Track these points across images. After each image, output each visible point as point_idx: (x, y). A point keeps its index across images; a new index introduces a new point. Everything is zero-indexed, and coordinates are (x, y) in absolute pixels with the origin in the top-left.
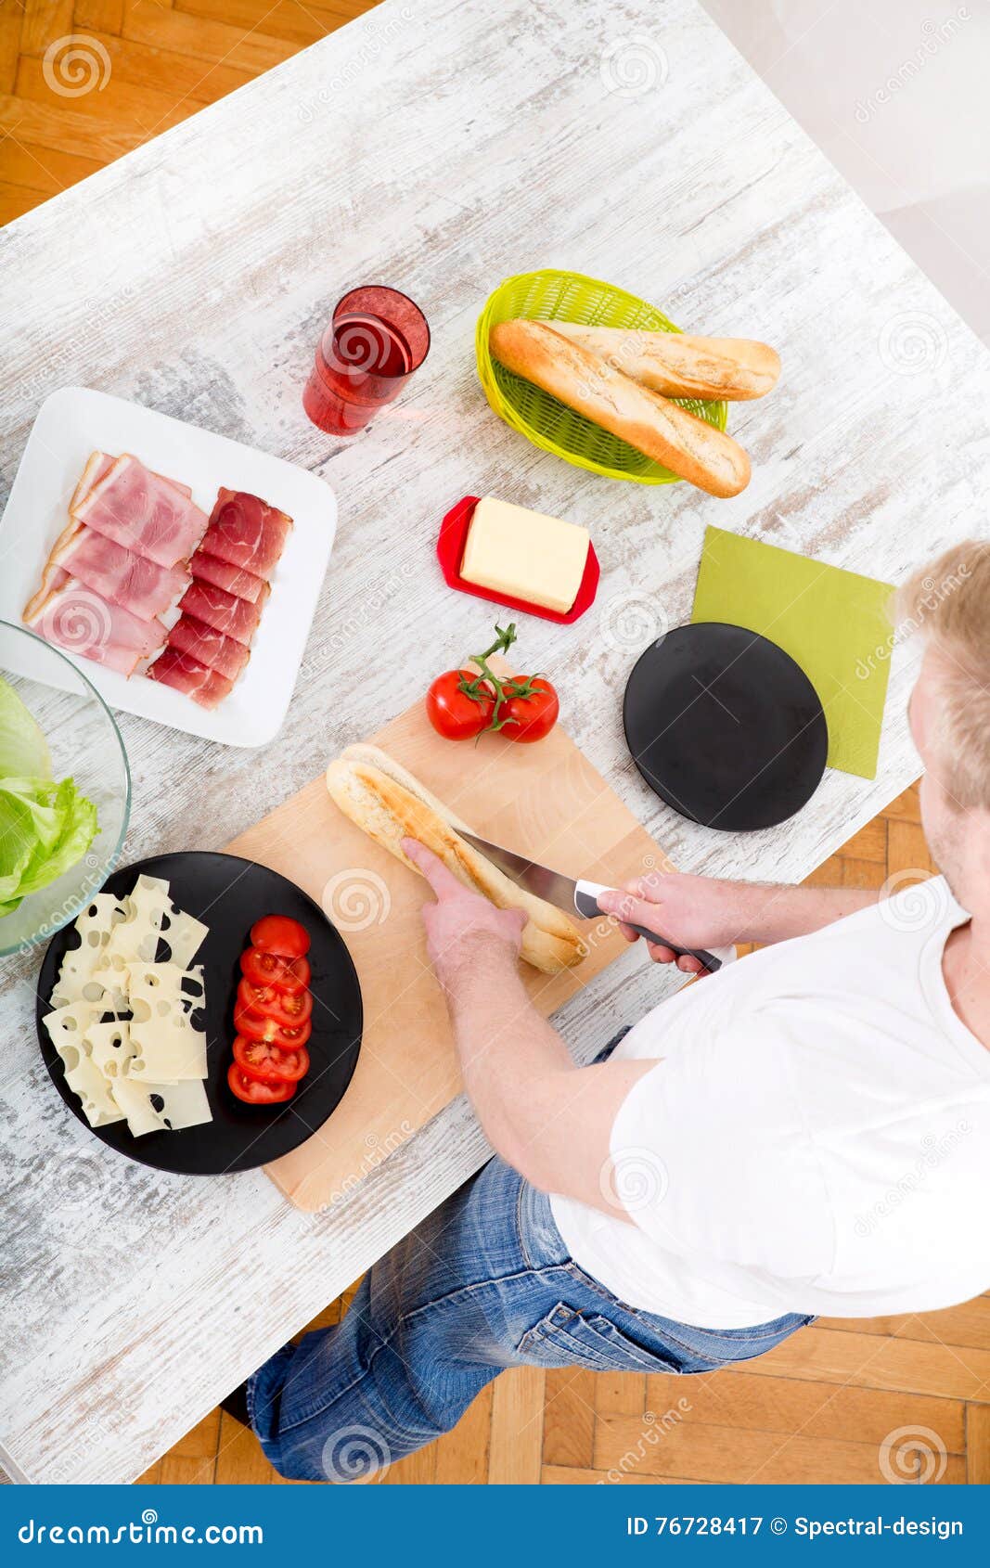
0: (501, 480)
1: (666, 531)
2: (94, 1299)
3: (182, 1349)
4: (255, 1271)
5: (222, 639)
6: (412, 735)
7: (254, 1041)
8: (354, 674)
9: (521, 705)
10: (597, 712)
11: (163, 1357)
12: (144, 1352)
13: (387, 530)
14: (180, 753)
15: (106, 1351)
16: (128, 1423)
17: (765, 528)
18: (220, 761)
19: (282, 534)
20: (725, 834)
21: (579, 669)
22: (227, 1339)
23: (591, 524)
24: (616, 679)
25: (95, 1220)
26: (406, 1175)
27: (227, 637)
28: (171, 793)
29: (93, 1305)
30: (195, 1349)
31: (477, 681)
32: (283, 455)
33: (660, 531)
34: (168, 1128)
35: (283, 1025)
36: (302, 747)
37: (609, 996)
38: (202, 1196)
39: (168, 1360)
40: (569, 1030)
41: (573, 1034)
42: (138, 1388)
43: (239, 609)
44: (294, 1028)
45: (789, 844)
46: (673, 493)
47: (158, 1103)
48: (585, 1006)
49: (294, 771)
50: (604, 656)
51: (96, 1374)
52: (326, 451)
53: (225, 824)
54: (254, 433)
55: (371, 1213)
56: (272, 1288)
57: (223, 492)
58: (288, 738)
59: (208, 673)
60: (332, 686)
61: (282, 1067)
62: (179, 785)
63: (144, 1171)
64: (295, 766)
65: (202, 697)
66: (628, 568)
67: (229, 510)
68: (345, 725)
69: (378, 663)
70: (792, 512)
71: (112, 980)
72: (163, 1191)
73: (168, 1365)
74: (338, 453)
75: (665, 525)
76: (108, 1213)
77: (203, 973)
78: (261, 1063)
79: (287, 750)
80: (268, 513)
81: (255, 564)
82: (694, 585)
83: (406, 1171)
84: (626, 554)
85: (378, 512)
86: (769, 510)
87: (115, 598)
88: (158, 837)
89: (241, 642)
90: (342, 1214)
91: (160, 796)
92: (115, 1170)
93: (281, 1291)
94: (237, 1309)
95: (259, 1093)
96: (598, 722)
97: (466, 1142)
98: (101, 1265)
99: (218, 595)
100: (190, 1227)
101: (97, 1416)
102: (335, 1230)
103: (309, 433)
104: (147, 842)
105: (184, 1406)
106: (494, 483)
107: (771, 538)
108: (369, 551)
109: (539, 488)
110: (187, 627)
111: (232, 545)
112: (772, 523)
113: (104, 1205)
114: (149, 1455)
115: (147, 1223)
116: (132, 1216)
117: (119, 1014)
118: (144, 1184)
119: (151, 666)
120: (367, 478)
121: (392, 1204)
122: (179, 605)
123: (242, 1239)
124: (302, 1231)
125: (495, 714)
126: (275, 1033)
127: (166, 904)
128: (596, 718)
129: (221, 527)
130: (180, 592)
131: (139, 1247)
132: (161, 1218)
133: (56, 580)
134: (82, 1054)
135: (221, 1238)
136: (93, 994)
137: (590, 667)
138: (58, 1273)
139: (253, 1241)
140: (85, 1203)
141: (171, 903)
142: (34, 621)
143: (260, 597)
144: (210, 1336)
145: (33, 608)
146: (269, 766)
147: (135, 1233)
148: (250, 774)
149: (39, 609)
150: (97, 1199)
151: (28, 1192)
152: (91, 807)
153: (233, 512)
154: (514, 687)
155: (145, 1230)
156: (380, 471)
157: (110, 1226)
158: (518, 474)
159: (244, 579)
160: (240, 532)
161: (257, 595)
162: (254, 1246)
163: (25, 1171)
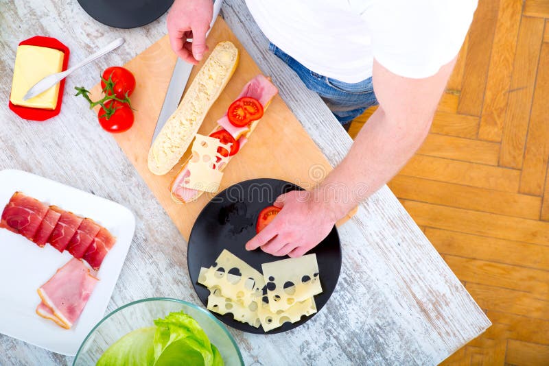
2: (391, 311)
3: (415, 271)
4: (383, 236)
5: (79, 231)
6: (129, 140)
8: (97, 165)
9: (117, 87)
11: (418, 279)
12: (415, 289)
13: (21, 142)
14: (136, 254)
15: (414, 306)
16: (446, 298)
18: (141, 235)
19: (24, 197)
22: (412, 250)
23: (17, 34)
25: (356, 308)
27: (78, 229)
28: (156, 260)
29: (393, 311)
30: (416, 265)
31: (104, 109)
34: (318, 276)
36: (134, 194)
37: (261, 52)
38: (348, 257)
39: (420, 278)
42: (430, 292)
43: (64, 222)
47: (306, 279)
49: (146, 199)
50: (88, 35)
51: (424, 311)
53: (172, 235)
59: (96, 239)
60: (103, 177)
62: (151, 256)
63: (337, 287)
64: (143, 199)
65: (109, 244)
66: (41, 17)
67: (11, 224)
68: (123, 172)
69: (91, 153)
71: (248, 298)
73: (422, 278)
76: (353, 302)
79: (135, 202)
80: (12, 203)
81: (40, 214)
84: (33, 17)
85: (11, 146)
88: (177, 268)
89: (81, 222)
91: (157, 265)
93: (392, 224)
94: (399, 244)
98: (376, 306)
99: (56, 232)
100: (361, 264)
101: (442, 311)
104: (179, 273)
105: (440, 272)
108: (32, 153)
110: (73, 249)
111: (30, 224)
113: (349, 303)
116: (354, 290)
118: (341, 284)
119: (93, 268)
123: (367, 240)
124: (366, 212)
125: (122, 101)
127: (213, 270)
129: (21, 229)
130: (54, 250)
131: (369, 288)
132: (356, 277)
133: (48, 312)
134: (282, 315)
135: (366, 250)
136: (254, 307)
137: (94, 44)
138: (378, 326)
139: (369, 235)
140: (347, 311)
141: (212, 267)
142: (69, 324)
143: (58, 211)
144: (410, 258)
145: (61, 323)
146: (142, 211)
147: (362, 290)
148: (147, 221)
149: (63, 322)
150: (346, 306)
151: (341, 338)
152: (171, 315)
153: (13, 222)
154: (108, 89)
155: (361, 285)
157: (359, 301)
159: (48, 219)
160: (23, 219)
161: (56, 213)
162: (371, 235)
163: (332, 338)
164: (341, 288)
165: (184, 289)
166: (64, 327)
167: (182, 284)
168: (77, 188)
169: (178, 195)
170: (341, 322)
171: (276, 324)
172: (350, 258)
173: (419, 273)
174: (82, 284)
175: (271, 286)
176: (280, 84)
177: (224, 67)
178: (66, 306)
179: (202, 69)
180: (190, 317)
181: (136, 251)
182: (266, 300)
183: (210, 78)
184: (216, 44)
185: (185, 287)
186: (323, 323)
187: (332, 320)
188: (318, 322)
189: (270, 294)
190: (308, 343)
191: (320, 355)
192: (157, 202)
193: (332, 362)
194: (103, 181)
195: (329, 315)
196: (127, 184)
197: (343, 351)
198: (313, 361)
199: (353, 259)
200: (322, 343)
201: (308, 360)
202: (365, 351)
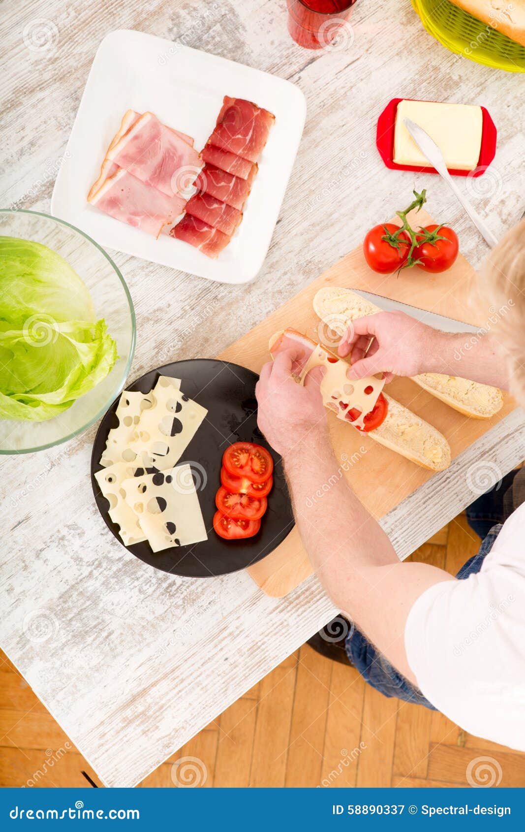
0: (432, 73)
2: (132, 651)
3: (190, 684)
4: (238, 635)
5: (224, 206)
6: (355, 268)
7: (232, 492)
8: (318, 225)
9: (430, 248)
11: (177, 690)
12: (164, 686)
13: (345, 118)
14: (195, 287)
15: (141, 685)
16: (154, 731)
18: (223, 292)
19: (268, 128)
21: (484, 212)
22: (219, 678)
23: (498, 103)
24: (511, 219)
25: (134, 601)
28: (188, 315)
30: (198, 684)
31: (397, 232)
32: (269, 70)
34: (177, 545)
35: (253, 482)
36: (280, 278)
37: (493, 448)
38: (205, 585)
39: (180, 691)
40: (462, 472)
41: (465, 475)
42: (162, 707)
43: (236, 185)
44: (260, 484)
47: (171, 528)
48: (475, 455)
49: (273, 296)
50: (503, 202)
51: (134, 699)
52: (303, 62)
53: (225, 335)
54: (252, 52)
55: (318, 597)
56: (249, 647)
57: (227, 99)
58: (270, 272)
59: (214, 231)
60: (302, 234)
61: (248, 510)
62: (194, 309)
63: (161, 573)
64: (273, 293)
65: (207, 250)
67: (230, 113)
68: (310, 262)
69: (335, 216)
71: (141, 448)
72: (177, 584)
73: (180, 694)
74: (312, 62)
76: (142, 596)
79: (268, 281)
80: (259, 112)
81: (246, 152)
84: (524, 123)
85: (340, 105)
87: (149, 181)
88: (179, 346)
89: (237, 207)
90: (298, 598)
91: (181, 317)
93: (255, 648)
94: (226, 659)
98: (138, 629)
99: (221, 175)
100: (196, 606)
101: (134, 726)
102: (293, 608)
103: (291, 50)
104: (172, 349)
105: (190, 720)
106: (428, 75)
108: (331, 135)
109: (460, 77)
110: (199, 200)
111: (231, 138)
113: (140, 591)
114: (167, 751)
115: (168, 603)
116: (158, 598)
117: (146, 469)
118: (165, 579)
119: (173, 228)
120: (332, 80)
123: (231, 613)
124: (271, 608)
125: (409, 257)
126: (248, 487)
127: (178, 396)
129: (224, 126)
131: (162, 618)
132: (177, 600)
133: (110, 171)
134: (120, 497)
135: (216, 612)
136: (129, 456)
137: (491, 211)
138: (110, 634)
139: (238, 615)
140: (128, 590)
141: (182, 394)
142: (95, 200)
143: (250, 175)
144: (208, 676)
145: (94, 191)
146: (256, 292)
147: (160, 610)
148: (243, 299)
149: (96, 193)
150: (136, 587)
151: (91, 582)
152: (112, 342)
153: (233, 114)
154: (425, 235)
155: (167, 607)
156: (342, 74)
157: (144, 604)
158: (445, 68)
159: (239, 163)
160: (238, 128)
161: (248, 174)
162: (238, 618)
163: (90, 569)
164: (160, 579)
165: (150, 357)
166: (90, 194)
167: (158, 353)
168: (284, 200)
169: (280, 342)
170: (113, 581)
171: (106, 490)
172: (203, 589)
173: (187, 689)
174: (149, 214)
175: (159, 479)
176: (448, 478)
177: (466, 397)
178: (120, 195)
180: (111, 368)
181: (200, 286)
182: (139, 472)
185: (153, 358)
186: (110, 555)
187: (114, 568)
188: (111, 548)
189: (147, 479)
190: (81, 535)
191: (65, 554)
192: (270, 312)
193: (56, 572)
194: (296, 235)
195: (122, 563)
196: (293, 269)
197: (73, 586)
198: (57, 544)
199: (203, 594)
200: (82, 555)
201: (58, 536)
202: (74, 617)
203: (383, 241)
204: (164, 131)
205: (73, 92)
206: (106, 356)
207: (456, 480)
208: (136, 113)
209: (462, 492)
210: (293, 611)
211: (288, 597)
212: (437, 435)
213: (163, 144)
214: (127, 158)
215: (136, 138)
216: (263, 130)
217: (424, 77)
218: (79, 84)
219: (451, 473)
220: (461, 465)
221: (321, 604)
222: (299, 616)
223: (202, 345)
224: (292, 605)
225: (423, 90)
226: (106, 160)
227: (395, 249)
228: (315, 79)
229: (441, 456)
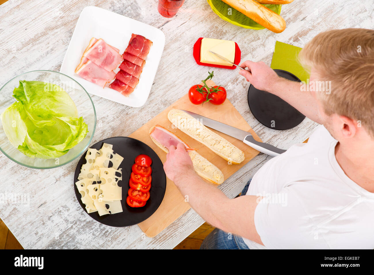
1: (264, 43)
5: (131, 76)
6: (185, 103)
7: (135, 190)
8: (170, 86)
9: (215, 94)
10: (240, 96)
13: (181, 44)
14: (119, 109)
17: (294, 41)
18: (130, 111)
19: (150, 47)
20: (278, 131)
21: (236, 83)
23: (241, 41)
24: (246, 86)
25: (90, 239)
26: (179, 227)
27: (133, 76)
28: (116, 120)
31: (202, 88)
32: (151, 24)
33: (262, 43)
34: (110, 214)
35: (143, 185)
36: (154, 106)
37: (241, 177)
38: (121, 232)
40: (228, 187)
41: (230, 188)
43: (136, 68)
44: (146, 186)
45: (297, 133)
46: (267, 31)
47: (107, 206)
48: (233, 180)
49: (151, 113)
52: (163, 22)
53: (131, 128)
54: (143, 17)
55: (169, 238)
57: (133, 35)
58: (150, 104)
59: (127, 86)
60: (163, 89)
61: (142, 197)
62: (118, 118)
63: (104, 226)
65: (124, 93)
66: (252, 54)
67: (134, 40)
68: (166, 100)
69: (176, 83)
70: (303, 36)
71: (95, 172)
72: (110, 231)
74: (167, 23)
75: (263, 41)
76: (94, 237)
77: (122, 170)
78: (136, 196)
79: (149, 108)
80: (146, 40)
81: (141, 55)
82: (271, 58)
83: (179, 226)
84: (251, 50)
85: (178, 39)
86: (296, 35)
87: (101, 66)
88: (112, 133)
89: (136, 77)
90: (160, 238)
91: (113, 121)
92: (96, 225)
95: (136, 204)
96: (240, 99)
97: (197, 218)
99: (130, 64)
100: (117, 241)
102: (158, 242)
103: (159, 17)
104: (109, 134)
106: (213, 30)
107: (296, 44)
108: (175, 50)
109: (226, 31)
110: (121, 73)
111: (134, 50)
112: (296, 40)
113: (93, 234)
115: (105, 239)
116: (100, 238)
117: (97, 182)
118: (104, 229)
119: (110, 85)
120: (175, 30)
121: (175, 235)
122: (119, 67)
123: (132, 244)
124: (149, 243)
125: (207, 97)
126: (140, 188)
127: (111, 151)
128: (240, 97)
129: (132, 45)
130: (120, 63)
131: (102, 246)
132: (109, 238)
133: (84, 61)
134: (86, 193)
135: (126, 244)
136: (91, 176)
137: (239, 83)
139: (135, 245)
140: (88, 234)
141: (113, 151)
142: (78, 73)
143: (142, 65)
145: (78, 69)
146: (144, 112)
147: (101, 242)
148: (139, 115)
149: (79, 69)
150: (91, 233)
151: (72, 230)
152: (86, 125)
153: (135, 41)
154: (213, 89)
155: (104, 241)
156: (179, 28)
157: (94, 240)
158: (220, 27)
159: (138, 59)
160: (137, 46)
161: (141, 64)
162: (135, 246)
163: (72, 225)
164: (102, 229)
165: (99, 137)
166: (76, 70)
167: (102, 135)
168: (156, 75)
169: (154, 130)
170: (81, 230)
171: (80, 189)
172: (120, 234)
174: (101, 79)
176: (223, 189)
177: (230, 155)
178: (88, 70)
179: (229, 142)
180: (85, 136)
181: (121, 108)
183: (224, 146)
184: (244, 151)
185: (100, 137)
186: (80, 219)
187: (82, 225)
188: (81, 216)
190: (68, 210)
191: (61, 218)
192: (150, 120)
193: (57, 226)
194: (160, 90)
195: (86, 222)
196: (159, 103)
197: (64, 232)
198: (58, 214)
199: (120, 236)
200: (69, 218)
201: (58, 211)
202: (64, 245)
203: (196, 91)
204: (107, 46)
205: (70, 30)
206: (83, 131)
207: (226, 190)
208: (96, 39)
209: (228, 195)
210: (158, 243)
211: (156, 237)
212: (218, 170)
213: (107, 51)
214: (92, 56)
215: (96, 48)
216: (147, 47)
217: (212, 30)
218: (72, 27)
219: (224, 187)
220: (228, 184)
221: (170, 240)
222: (160, 245)
223: (121, 132)
224: (158, 241)
225: (211, 35)
226: (83, 57)
227: (201, 94)
228: (169, 29)
229: (220, 178)
